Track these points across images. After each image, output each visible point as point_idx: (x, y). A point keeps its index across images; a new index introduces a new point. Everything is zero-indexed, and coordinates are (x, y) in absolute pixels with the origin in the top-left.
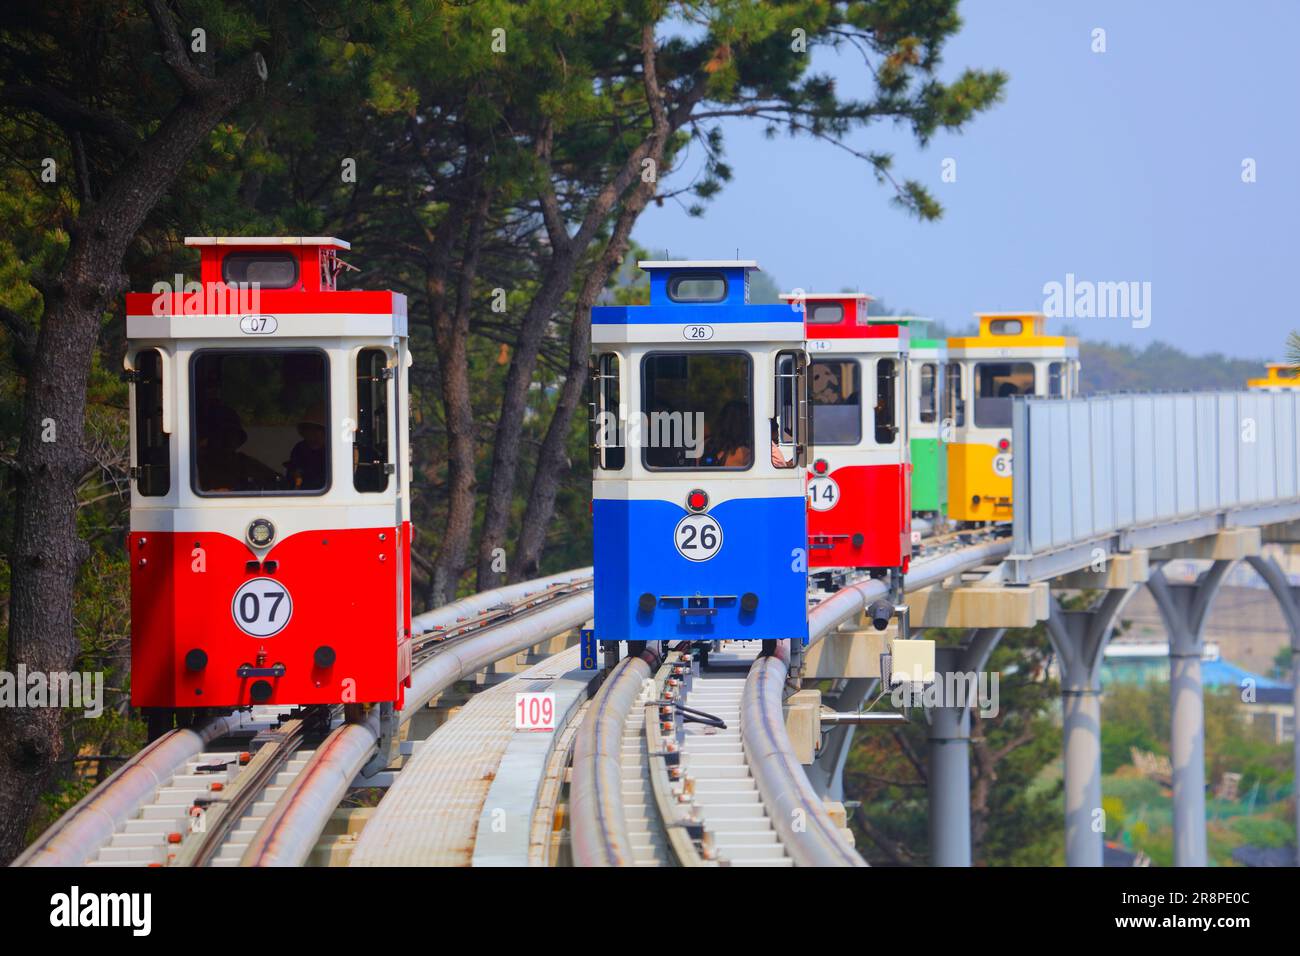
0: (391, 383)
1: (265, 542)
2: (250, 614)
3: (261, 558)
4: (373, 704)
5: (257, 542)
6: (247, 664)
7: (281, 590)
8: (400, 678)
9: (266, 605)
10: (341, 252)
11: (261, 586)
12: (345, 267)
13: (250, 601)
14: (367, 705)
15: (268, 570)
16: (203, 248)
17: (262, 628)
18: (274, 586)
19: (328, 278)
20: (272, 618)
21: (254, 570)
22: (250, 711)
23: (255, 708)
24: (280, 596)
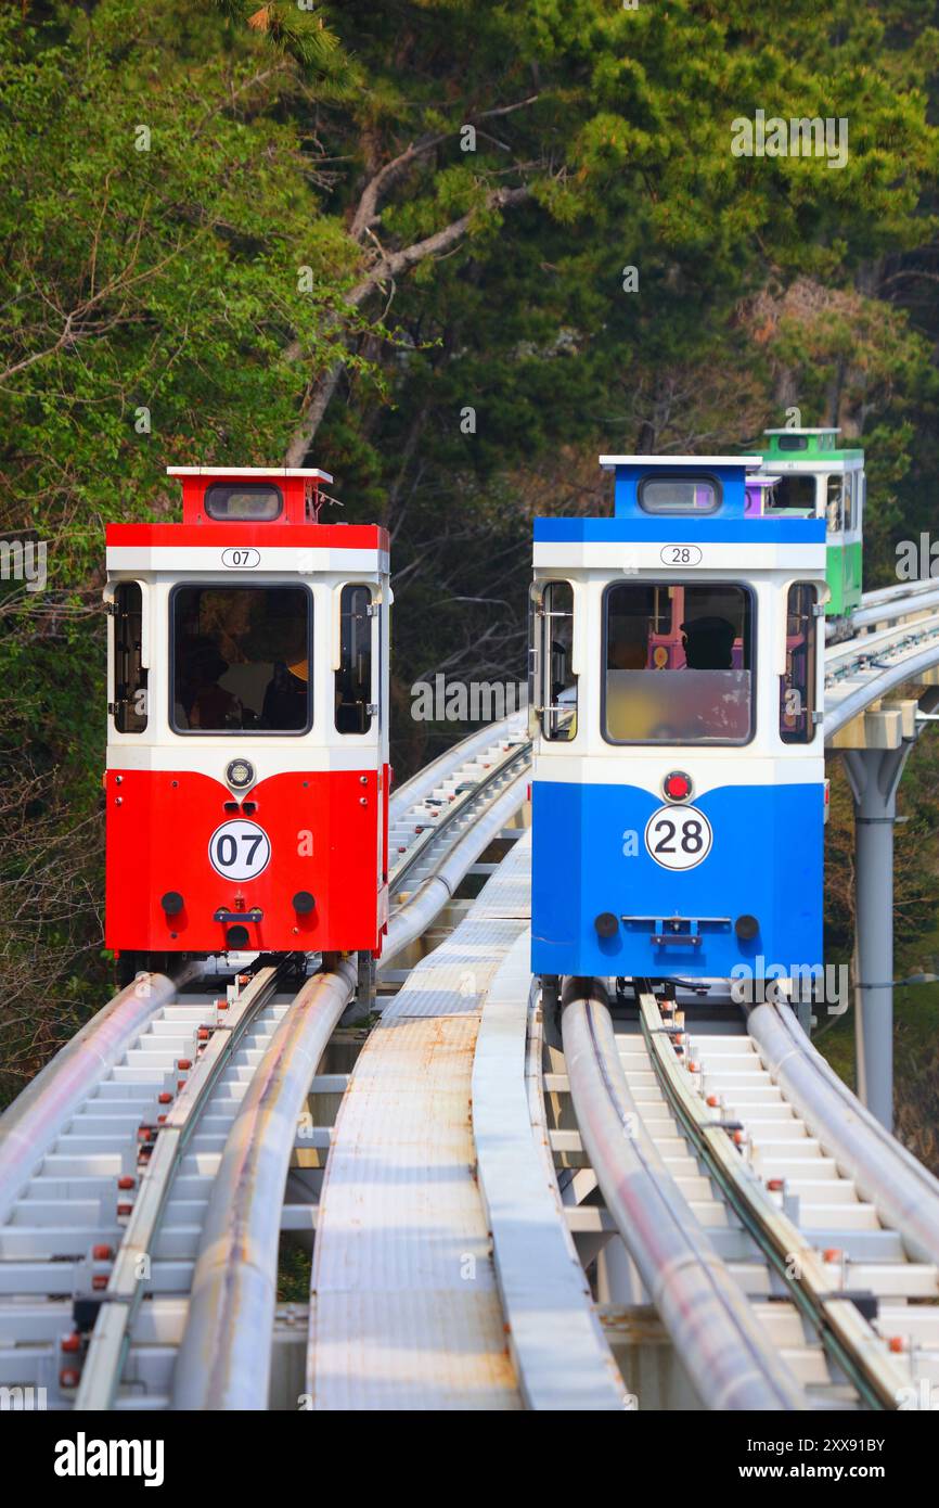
0: (375, 622)
1: (245, 783)
2: (227, 856)
3: (239, 799)
4: (351, 953)
5: (235, 783)
6: (223, 909)
7: (260, 833)
8: (379, 926)
9: (244, 848)
10: (323, 486)
11: (238, 828)
12: (328, 501)
13: (227, 844)
14: (345, 953)
15: (247, 811)
16: (185, 478)
17: (240, 871)
18: (252, 829)
19: (312, 512)
20: (249, 862)
21: (233, 811)
22: (226, 956)
23: (230, 953)
24: (258, 839)
